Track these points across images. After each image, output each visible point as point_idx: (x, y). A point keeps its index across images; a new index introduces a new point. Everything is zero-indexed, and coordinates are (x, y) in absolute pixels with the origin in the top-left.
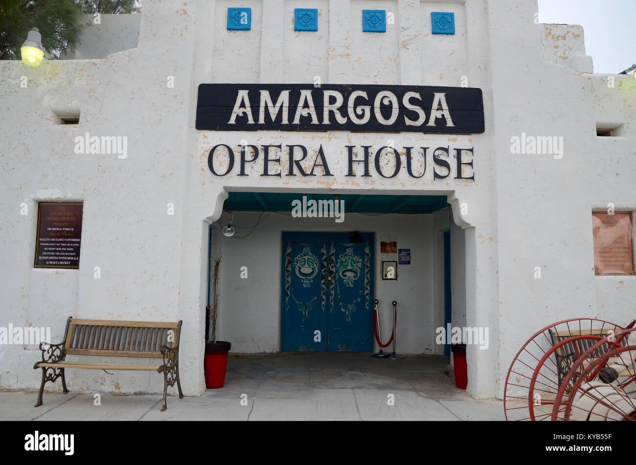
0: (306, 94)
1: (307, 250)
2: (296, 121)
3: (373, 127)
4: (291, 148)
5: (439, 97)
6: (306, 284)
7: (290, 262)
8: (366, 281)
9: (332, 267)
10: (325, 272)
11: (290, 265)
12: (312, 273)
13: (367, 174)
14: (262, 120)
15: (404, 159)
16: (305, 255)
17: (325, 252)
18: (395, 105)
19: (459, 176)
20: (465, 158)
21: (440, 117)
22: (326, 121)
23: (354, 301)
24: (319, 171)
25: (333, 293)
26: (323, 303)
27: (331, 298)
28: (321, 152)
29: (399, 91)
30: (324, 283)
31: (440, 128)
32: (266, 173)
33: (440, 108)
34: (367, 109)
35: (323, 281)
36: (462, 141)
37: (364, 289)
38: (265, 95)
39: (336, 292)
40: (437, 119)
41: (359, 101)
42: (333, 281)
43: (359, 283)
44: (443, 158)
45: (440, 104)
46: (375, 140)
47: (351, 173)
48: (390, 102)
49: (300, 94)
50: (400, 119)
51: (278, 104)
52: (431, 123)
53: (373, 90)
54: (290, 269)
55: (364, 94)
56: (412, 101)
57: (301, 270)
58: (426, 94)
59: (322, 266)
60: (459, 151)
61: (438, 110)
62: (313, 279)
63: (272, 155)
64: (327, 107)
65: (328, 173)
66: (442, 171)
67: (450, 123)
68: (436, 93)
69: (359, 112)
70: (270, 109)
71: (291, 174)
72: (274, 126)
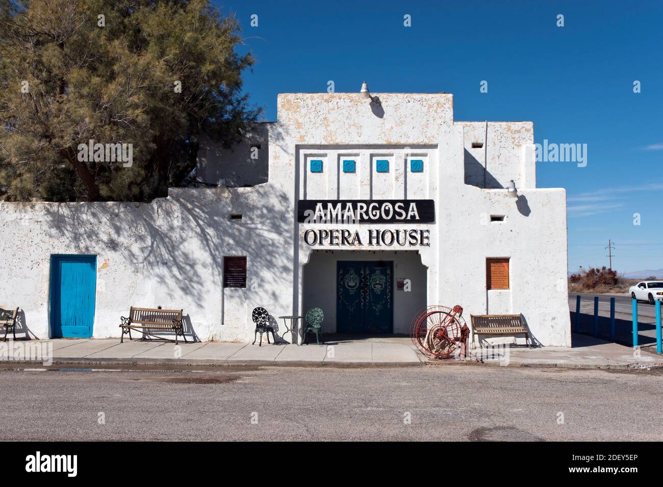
0: (349, 205)
1: (352, 271)
3: (381, 221)
4: (342, 231)
5: (413, 205)
6: (352, 292)
7: (341, 279)
8: (388, 290)
9: (367, 282)
10: (364, 285)
11: (342, 281)
12: (355, 286)
13: (378, 243)
14: (329, 218)
15: (395, 235)
16: (350, 275)
17: (363, 273)
18: (391, 210)
19: (422, 243)
20: (425, 234)
21: (413, 214)
22: (359, 218)
23: (381, 303)
24: (356, 242)
25: (368, 297)
26: (362, 304)
27: (367, 300)
28: (357, 235)
29: (393, 202)
30: (362, 292)
31: (413, 220)
32: (331, 243)
33: (413, 210)
34: (378, 212)
35: (362, 291)
36: (423, 227)
37: (387, 295)
38: (330, 205)
39: (369, 297)
40: (411, 216)
41: (374, 208)
42: (368, 291)
43: (384, 292)
44: (414, 234)
45: (413, 208)
46: (382, 227)
47: (370, 243)
48: (389, 208)
49: (346, 205)
50: (394, 217)
51: (336, 210)
52: (409, 218)
53: (381, 202)
54: (342, 283)
55: (377, 205)
56: (400, 207)
57: (349, 284)
58: (406, 203)
59: (361, 282)
60: (421, 231)
62: (356, 289)
63: (335, 234)
64: (359, 211)
65: (360, 243)
66: (414, 241)
67: (417, 218)
68: (411, 204)
69: (374, 213)
70: (333, 212)
71: (343, 243)
72: (334, 220)
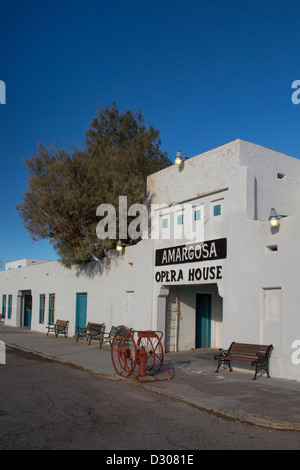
2: (176, 260)
3: (195, 260)
13: (193, 279)
14: (169, 262)
18: (201, 250)
21: (213, 253)
22: (183, 259)
24: (180, 279)
28: (181, 271)
31: (213, 258)
32: (167, 281)
34: (193, 253)
36: (219, 263)
38: (170, 252)
41: (191, 250)
44: (213, 270)
45: (213, 247)
47: (190, 278)
49: (177, 250)
50: (202, 256)
51: (172, 255)
52: (210, 256)
55: (192, 247)
56: (205, 248)
58: (209, 244)
60: (218, 267)
61: (212, 250)
64: (184, 254)
65: (183, 279)
66: (213, 276)
67: (216, 255)
68: (212, 243)
69: (191, 255)
71: (172, 280)
72: (171, 263)
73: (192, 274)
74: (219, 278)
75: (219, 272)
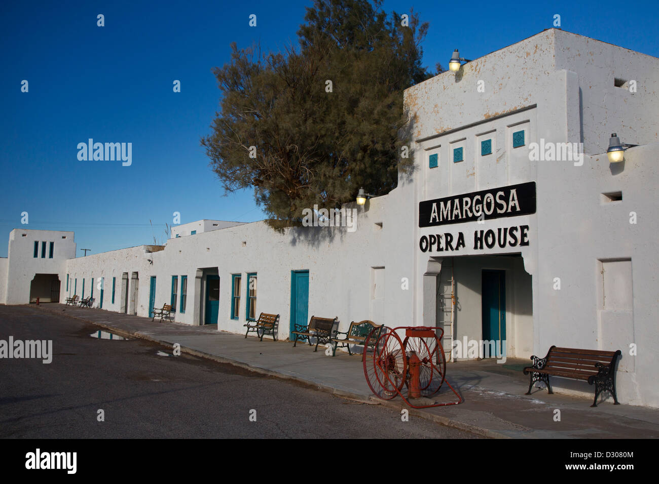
0: (457, 201)
2: (453, 218)
3: (484, 217)
5: (513, 192)
13: (482, 245)
14: (441, 220)
18: (493, 202)
21: (513, 205)
22: (464, 217)
24: (461, 246)
28: (461, 234)
29: (494, 192)
31: (514, 213)
33: (513, 200)
34: (480, 206)
36: (524, 220)
38: (442, 204)
40: (512, 207)
41: (478, 202)
44: (514, 233)
45: (513, 197)
47: (476, 246)
48: (490, 200)
49: (455, 201)
50: (495, 210)
51: (447, 209)
52: (509, 210)
53: (483, 194)
55: (479, 197)
56: (501, 197)
58: (507, 190)
60: (522, 228)
61: (512, 201)
64: (465, 208)
65: (464, 247)
67: (518, 209)
68: (511, 190)
69: (477, 209)
70: (444, 212)
71: (447, 249)
72: (445, 222)
73: (479, 239)
74: (524, 244)
75: (524, 235)
